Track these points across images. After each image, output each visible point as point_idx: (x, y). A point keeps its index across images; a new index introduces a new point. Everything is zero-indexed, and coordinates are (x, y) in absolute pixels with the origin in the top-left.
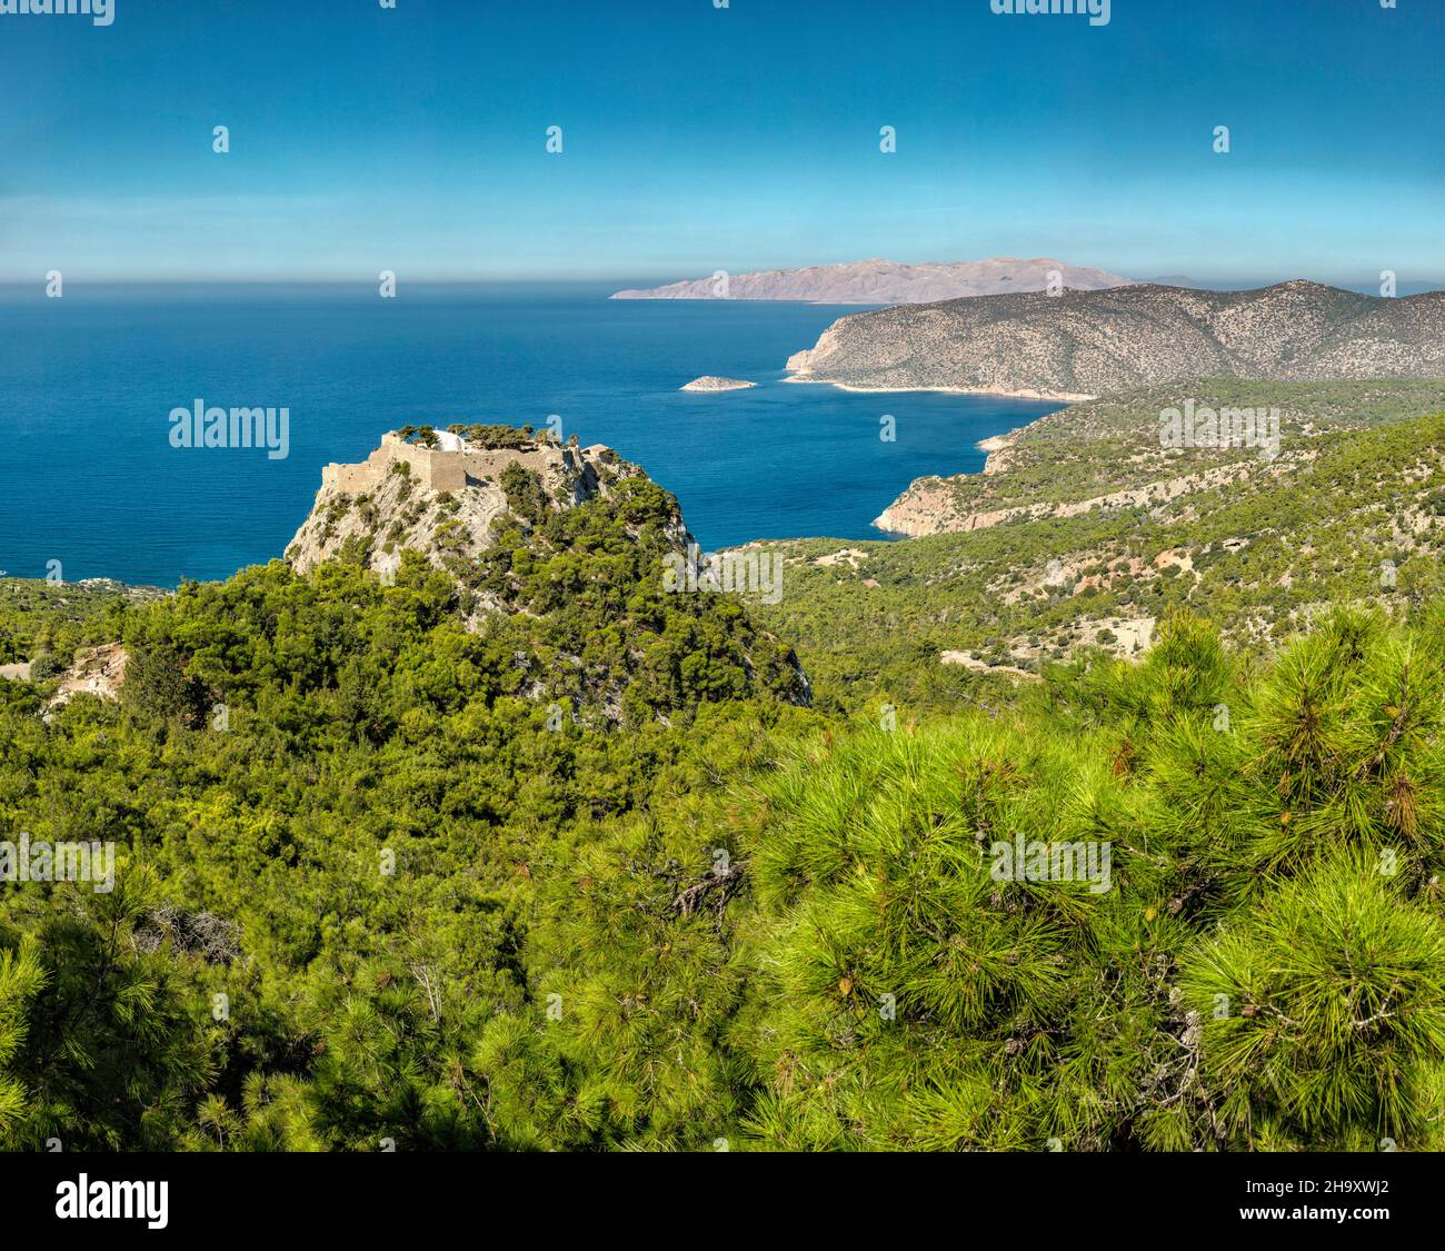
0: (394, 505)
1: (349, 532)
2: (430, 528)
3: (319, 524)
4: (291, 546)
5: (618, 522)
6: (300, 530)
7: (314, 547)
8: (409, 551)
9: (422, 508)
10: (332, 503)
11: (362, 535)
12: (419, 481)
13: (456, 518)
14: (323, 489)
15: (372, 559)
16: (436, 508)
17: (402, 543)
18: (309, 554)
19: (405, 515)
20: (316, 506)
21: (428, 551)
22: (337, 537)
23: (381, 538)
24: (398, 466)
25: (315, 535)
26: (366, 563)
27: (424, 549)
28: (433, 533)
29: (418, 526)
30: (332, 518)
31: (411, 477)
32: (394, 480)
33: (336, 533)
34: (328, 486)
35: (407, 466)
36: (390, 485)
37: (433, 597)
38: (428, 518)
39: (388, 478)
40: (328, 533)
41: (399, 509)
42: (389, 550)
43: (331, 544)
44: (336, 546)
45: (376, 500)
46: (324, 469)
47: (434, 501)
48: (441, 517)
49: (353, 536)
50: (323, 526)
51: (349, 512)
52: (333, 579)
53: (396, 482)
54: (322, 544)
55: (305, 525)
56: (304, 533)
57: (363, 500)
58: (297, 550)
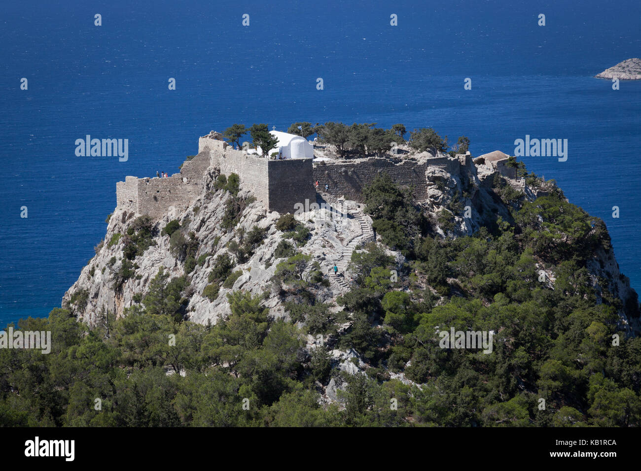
0: (217, 233)
1: (156, 271)
2: (268, 264)
3: (113, 261)
4: (72, 290)
5: (524, 257)
6: (87, 268)
7: (107, 293)
8: (239, 296)
9: (258, 237)
10: (131, 231)
11: (174, 275)
12: (252, 200)
13: (305, 250)
14: (117, 213)
15: (190, 306)
16: (278, 237)
17: (230, 285)
18: (100, 301)
19: (234, 247)
20: (109, 236)
21: (267, 297)
22: (139, 277)
23: (201, 278)
24: (222, 179)
25: (108, 276)
26: (181, 312)
27: (261, 293)
28: (273, 270)
29: (252, 261)
30: (131, 254)
31: (241, 194)
32: (216, 200)
33: (138, 272)
34: (125, 208)
35: (235, 179)
36: (211, 206)
37: (275, 358)
38: (265, 250)
39: (209, 197)
40: (126, 273)
41: (225, 239)
42: (212, 294)
43: (131, 288)
44: (137, 290)
45: (193, 226)
46: (120, 185)
47: (273, 228)
48: (284, 249)
49: (162, 277)
50: (119, 263)
51: (155, 244)
52: (138, 335)
53: (219, 202)
54: (118, 289)
55: (92, 262)
56: (92, 273)
57: (173, 228)
58: (82, 297)
